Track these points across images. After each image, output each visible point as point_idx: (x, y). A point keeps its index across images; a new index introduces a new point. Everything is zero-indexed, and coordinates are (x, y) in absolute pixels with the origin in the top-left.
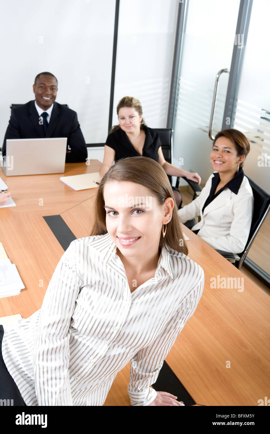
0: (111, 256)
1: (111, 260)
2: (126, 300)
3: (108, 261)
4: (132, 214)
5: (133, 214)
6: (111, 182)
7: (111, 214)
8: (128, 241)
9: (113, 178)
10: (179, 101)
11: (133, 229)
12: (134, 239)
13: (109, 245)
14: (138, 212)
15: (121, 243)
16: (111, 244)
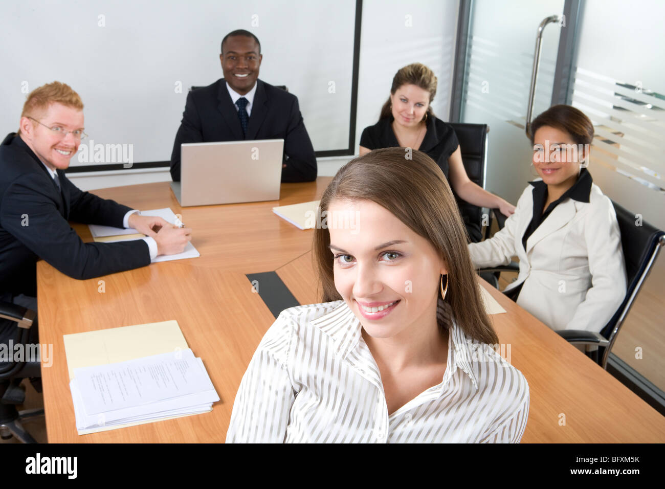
0: (351, 344)
1: (351, 353)
2: (380, 428)
3: (345, 353)
4: (379, 260)
5: (382, 260)
6: (338, 202)
7: (342, 259)
8: (374, 310)
9: (343, 193)
10: (471, 75)
11: (383, 288)
12: (386, 306)
13: (347, 322)
14: (391, 256)
15: (363, 314)
16: (351, 320)
